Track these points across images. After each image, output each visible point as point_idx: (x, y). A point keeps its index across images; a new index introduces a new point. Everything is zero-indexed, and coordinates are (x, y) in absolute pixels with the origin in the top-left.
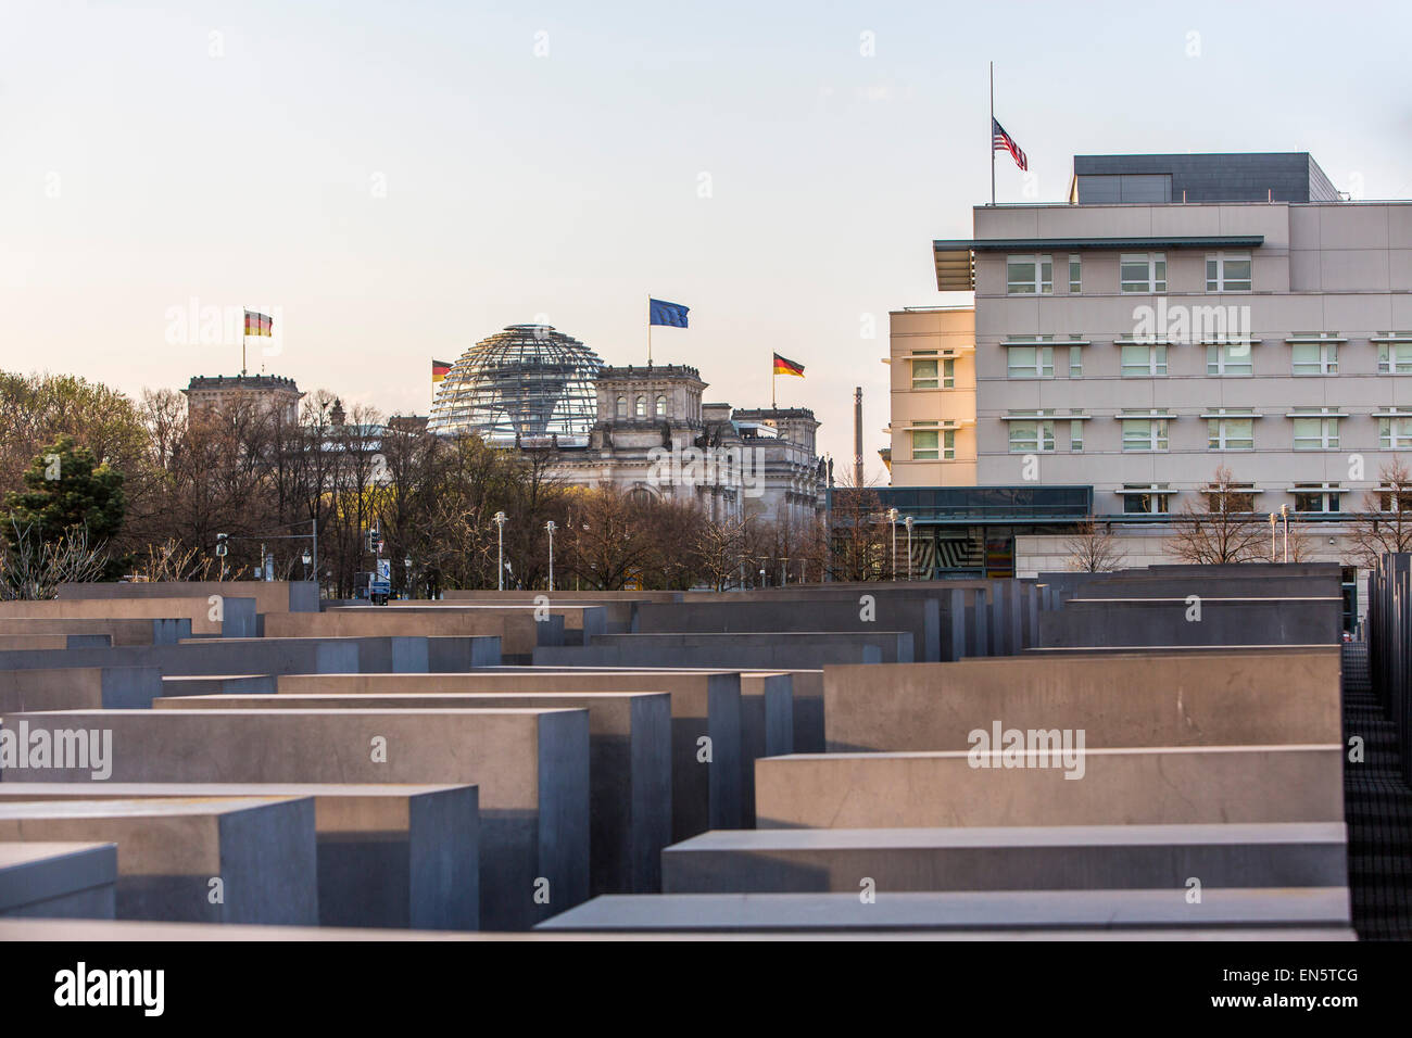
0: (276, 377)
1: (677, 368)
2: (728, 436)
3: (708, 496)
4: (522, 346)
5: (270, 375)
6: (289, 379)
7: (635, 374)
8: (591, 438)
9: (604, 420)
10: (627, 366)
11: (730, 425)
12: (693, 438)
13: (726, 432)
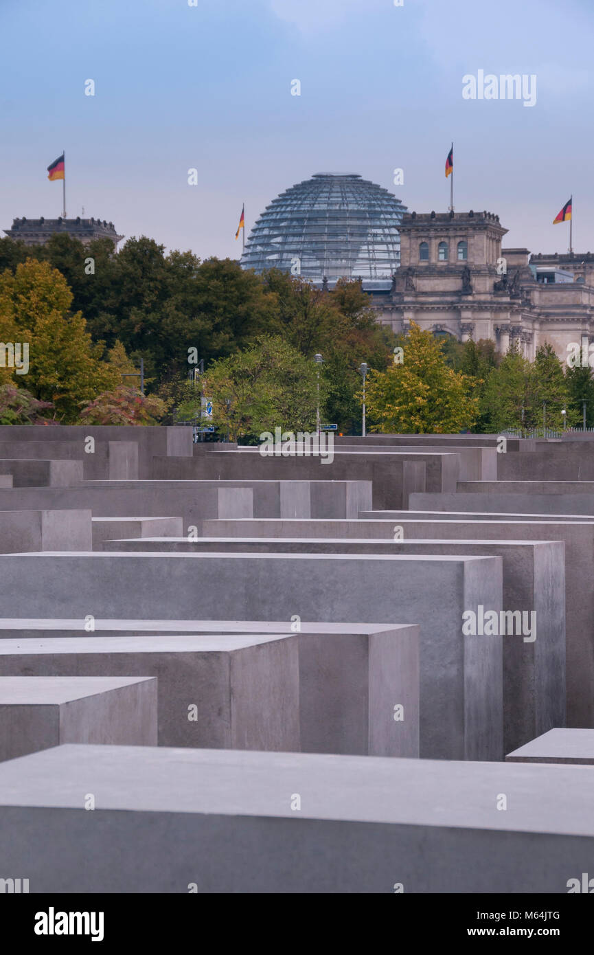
0: (96, 219)
1: (479, 214)
2: (526, 280)
3: (506, 339)
4: (330, 192)
5: (90, 218)
6: (108, 222)
7: (438, 220)
8: (394, 283)
9: (407, 264)
10: (430, 213)
11: (527, 270)
12: (492, 283)
13: (525, 276)
